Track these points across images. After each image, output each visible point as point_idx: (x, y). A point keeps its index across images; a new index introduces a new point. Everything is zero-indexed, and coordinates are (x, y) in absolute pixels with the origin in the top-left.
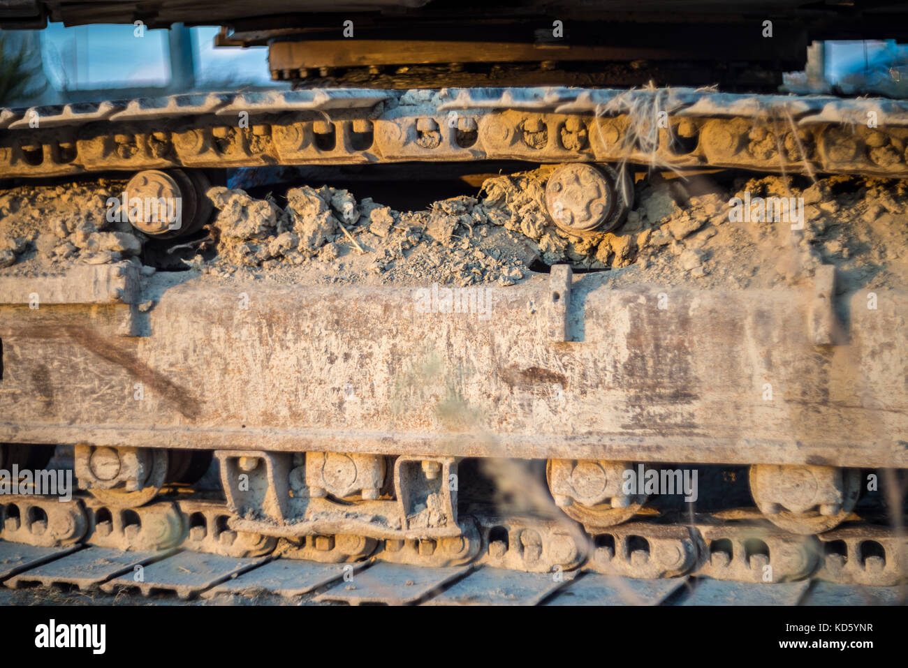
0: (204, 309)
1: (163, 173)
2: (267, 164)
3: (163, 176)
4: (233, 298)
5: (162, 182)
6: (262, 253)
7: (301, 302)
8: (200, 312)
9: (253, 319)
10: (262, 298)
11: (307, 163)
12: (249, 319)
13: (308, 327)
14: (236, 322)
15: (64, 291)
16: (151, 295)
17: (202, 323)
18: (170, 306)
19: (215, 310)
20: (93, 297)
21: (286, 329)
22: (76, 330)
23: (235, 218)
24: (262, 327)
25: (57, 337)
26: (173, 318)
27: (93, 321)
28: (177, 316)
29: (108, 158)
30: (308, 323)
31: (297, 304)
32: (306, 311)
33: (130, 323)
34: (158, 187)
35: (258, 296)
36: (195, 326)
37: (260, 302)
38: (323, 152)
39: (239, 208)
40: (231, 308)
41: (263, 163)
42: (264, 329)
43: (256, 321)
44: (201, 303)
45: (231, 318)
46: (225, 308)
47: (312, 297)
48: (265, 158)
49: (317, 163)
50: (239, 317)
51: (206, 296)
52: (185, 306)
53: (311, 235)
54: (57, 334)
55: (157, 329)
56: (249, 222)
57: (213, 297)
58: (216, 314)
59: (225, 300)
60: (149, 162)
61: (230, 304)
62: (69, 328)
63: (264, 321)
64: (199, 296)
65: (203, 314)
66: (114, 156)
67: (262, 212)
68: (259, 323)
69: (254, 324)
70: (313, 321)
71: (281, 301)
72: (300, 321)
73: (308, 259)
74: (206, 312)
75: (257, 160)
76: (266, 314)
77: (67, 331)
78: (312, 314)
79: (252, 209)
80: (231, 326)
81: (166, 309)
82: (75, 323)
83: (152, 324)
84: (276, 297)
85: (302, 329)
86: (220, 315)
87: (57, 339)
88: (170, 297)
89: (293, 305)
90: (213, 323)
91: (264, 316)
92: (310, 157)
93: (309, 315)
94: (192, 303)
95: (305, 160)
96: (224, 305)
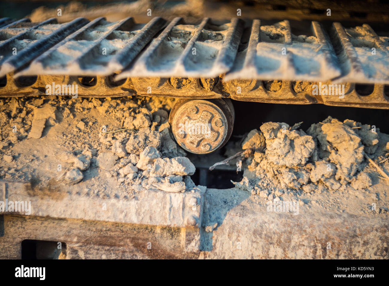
0: (264, 232)
1: (211, 104)
2: (311, 103)
3: (212, 106)
4: (291, 224)
5: (213, 113)
6: (304, 179)
7: (355, 231)
8: (260, 235)
9: (309, 243)
10: (318, 226)
11: (348, 106)
12: (306, 243)
13: (359, 252)
14: (293, 244)
15: (138, 213)
16: (213, 217)
17: (261, 244)
18: (233, 227)
19: (274, 233)
20: (168, 221)
21: (338, 251)
22: (140, 241)
23: (286, 150)
24: (316, 250)
25: (122, 246)
26: (234, 238)
27: (157, 236)
28: (239, 236)
29: (161, 87)
30: (360, 249)
31: (351, 233)
32: (359, 239)
33: (199, 243)
34: (210, 116)
35: (315, 224)
36: (255, 245)
37: (317, 229)
38: (362, 97)
39: (288, 142)
40: (290, 233)
41: (308, 102)
42: (318, 252)
43: (312, 244)
44: (262, 227)
45: (289, 240)
46: (285, 232)
47: (365, 227)
48: (308, 97)
49: (358, 106)
50: (296, 240)
51: (266, 220)
52: (246, 229)
53: (348, 166)
54: (122, 243)
55: (218, 245)
56: (296, 154)
57: (272, 222)
58: (275, 238)
59: (284, 226)
60: (200, 93)
61: (289, 229)
62: (133, 240)
63: (320, 245)
64: (260, 221)
65: (263, 236)
66: (167, 85)
67: (306, 145)
68: (315, 246)
69: (310, 247)
70: (365, 248)
71: (336, 229)
72: (353, 247)
73: (344, 186)
74: (266, 235)
75: (303, 100)
76: (322, 239)
77: (131, 242)
78: (364, 242)
79: (298, 142)
80: (288, 247)
81: (228, 230)
82: (140, 236)
83: (214, 241)
84: (332, 225)
85: (354, 253)
86: (279, 238)
87: (121, 248)
88: (232, 219)
89: (348, 233)
90: (271, 244)
91: (320, 241)
92: (352, 101)
93: (362, 242)
94: (253, 226)
95: (347, 103)
96: (283, 230)
